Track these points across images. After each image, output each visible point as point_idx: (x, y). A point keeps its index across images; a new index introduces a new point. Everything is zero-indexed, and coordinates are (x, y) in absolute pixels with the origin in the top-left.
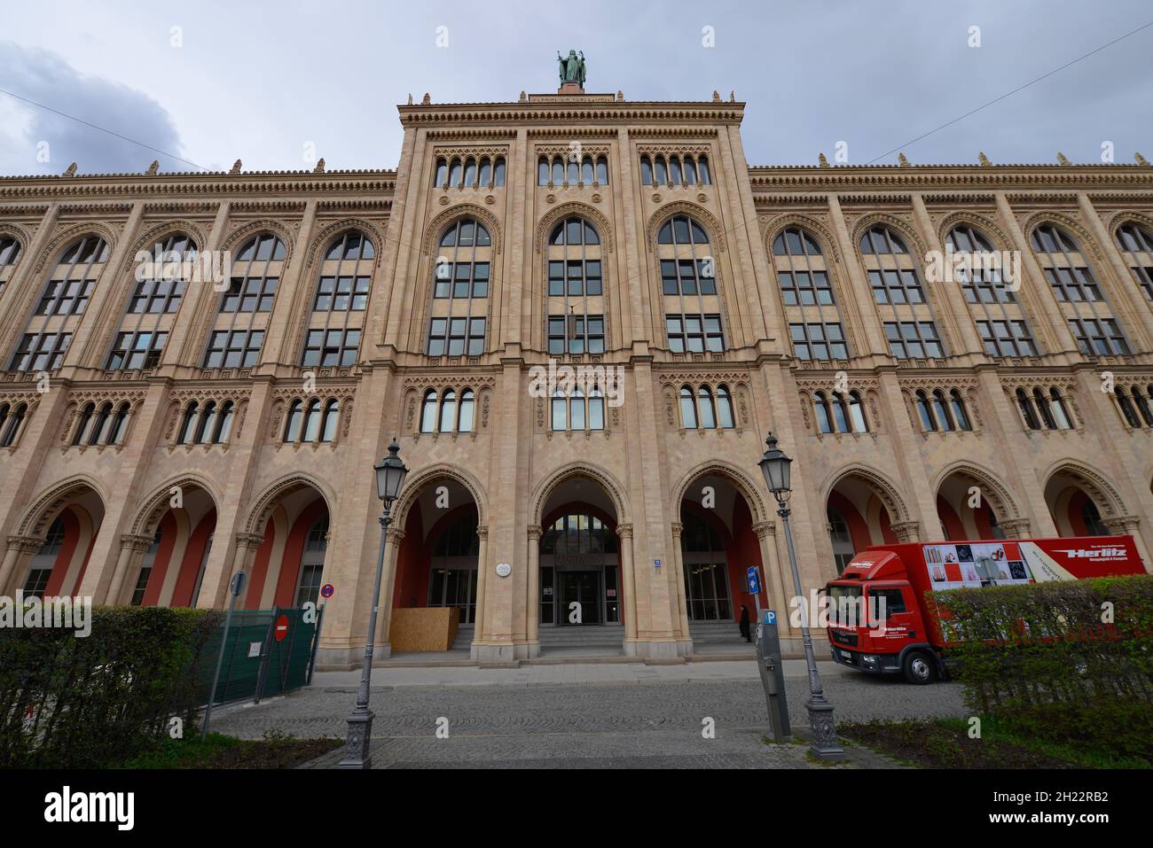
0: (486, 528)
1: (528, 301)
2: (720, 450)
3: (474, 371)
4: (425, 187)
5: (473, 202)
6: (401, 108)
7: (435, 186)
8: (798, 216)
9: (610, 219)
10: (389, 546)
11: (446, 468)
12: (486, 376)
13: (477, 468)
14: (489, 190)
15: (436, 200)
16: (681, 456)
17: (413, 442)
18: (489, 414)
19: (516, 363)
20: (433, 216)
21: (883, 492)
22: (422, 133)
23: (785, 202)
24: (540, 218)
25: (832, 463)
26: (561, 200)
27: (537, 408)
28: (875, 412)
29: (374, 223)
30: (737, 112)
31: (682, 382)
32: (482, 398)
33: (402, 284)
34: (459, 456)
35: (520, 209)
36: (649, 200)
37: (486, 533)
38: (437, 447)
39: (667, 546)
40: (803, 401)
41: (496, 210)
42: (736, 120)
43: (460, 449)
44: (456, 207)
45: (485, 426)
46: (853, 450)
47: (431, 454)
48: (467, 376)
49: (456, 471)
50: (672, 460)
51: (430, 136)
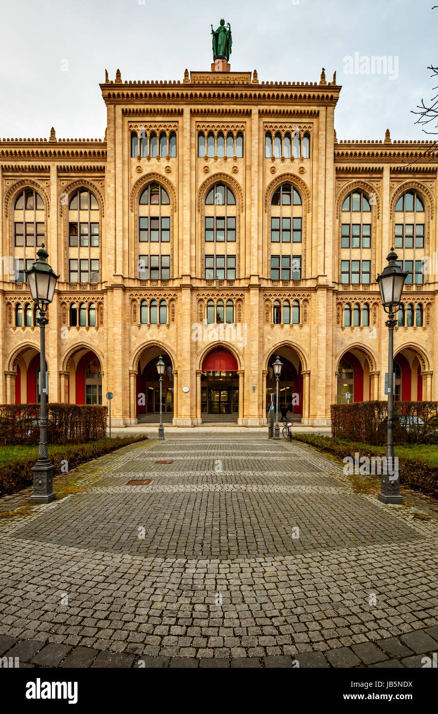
0: (177, 371)
1: (193, 246)
2: (290, 335)
3: (166, 290)
4: (126, 158)
5: (157, 172)
6: (102, 86)
7: (132, 156)
8: (362, 183)
9: (242, 187)
10: (132, 379)
11: (156, 342)
12: (172, 293)
13: (170, 342)
14: (166, 161)
15: (134, 169)
16: (271, 338)
17: (138, 328)
18: (175, 314)
19: (188, 287)
20: (133, 182)
21: (369, 357)
22: (119, 108)
23: (356, 171)
24: (200, 184)
25: (346, 342)
26: (213, 171)
27: (199, 311)
28: (375, 316)
29: (95, 183)
30: (335, 95)
31: (275, 298)
32: (171, 305)
33: (121, 234)
34: (161, 336)
35: (187, 178)
36: (268, 172)
37: (177, 373)
38: (150, 331)
39: (259, 381)
40: (339, 308)
41: (172, 178)
42: (333, 101)
43: (161, 333)
44: (147, 175)
45: (173, 321)
46: (358, 336)
47: (148, 335)
48: (163, 293)
49: (161, 344)
50: (266, 340)
51: (125, 113)
